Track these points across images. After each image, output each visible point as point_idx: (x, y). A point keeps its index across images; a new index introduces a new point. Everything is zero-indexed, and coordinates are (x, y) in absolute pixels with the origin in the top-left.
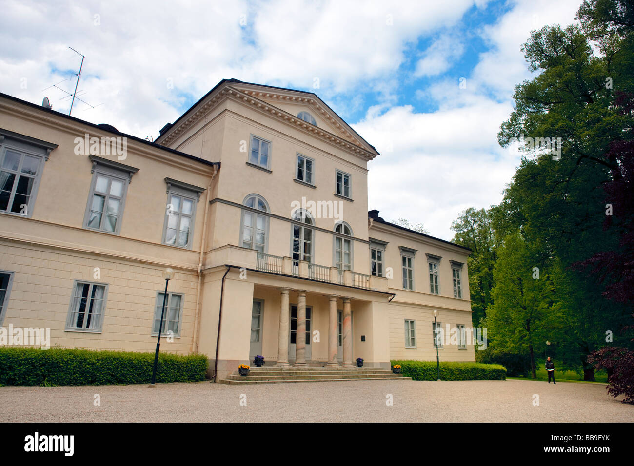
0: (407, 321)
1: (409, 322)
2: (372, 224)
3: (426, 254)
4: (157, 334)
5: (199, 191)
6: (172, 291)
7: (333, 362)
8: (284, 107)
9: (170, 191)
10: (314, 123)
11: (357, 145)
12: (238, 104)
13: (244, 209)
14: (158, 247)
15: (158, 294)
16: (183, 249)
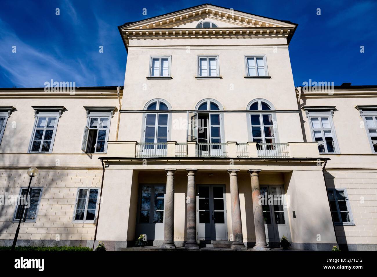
4: (77, 221)
5: (111, 110)
6: (90, 186)
7: (235, 242)
8: (182, 26)
9: (89, 115)
10: (214, 27)
11: (268, 27)
12: (139, 39)
13: (146, 113)
14: (79, 156)
15: (79, 190)
16: (99, 154)
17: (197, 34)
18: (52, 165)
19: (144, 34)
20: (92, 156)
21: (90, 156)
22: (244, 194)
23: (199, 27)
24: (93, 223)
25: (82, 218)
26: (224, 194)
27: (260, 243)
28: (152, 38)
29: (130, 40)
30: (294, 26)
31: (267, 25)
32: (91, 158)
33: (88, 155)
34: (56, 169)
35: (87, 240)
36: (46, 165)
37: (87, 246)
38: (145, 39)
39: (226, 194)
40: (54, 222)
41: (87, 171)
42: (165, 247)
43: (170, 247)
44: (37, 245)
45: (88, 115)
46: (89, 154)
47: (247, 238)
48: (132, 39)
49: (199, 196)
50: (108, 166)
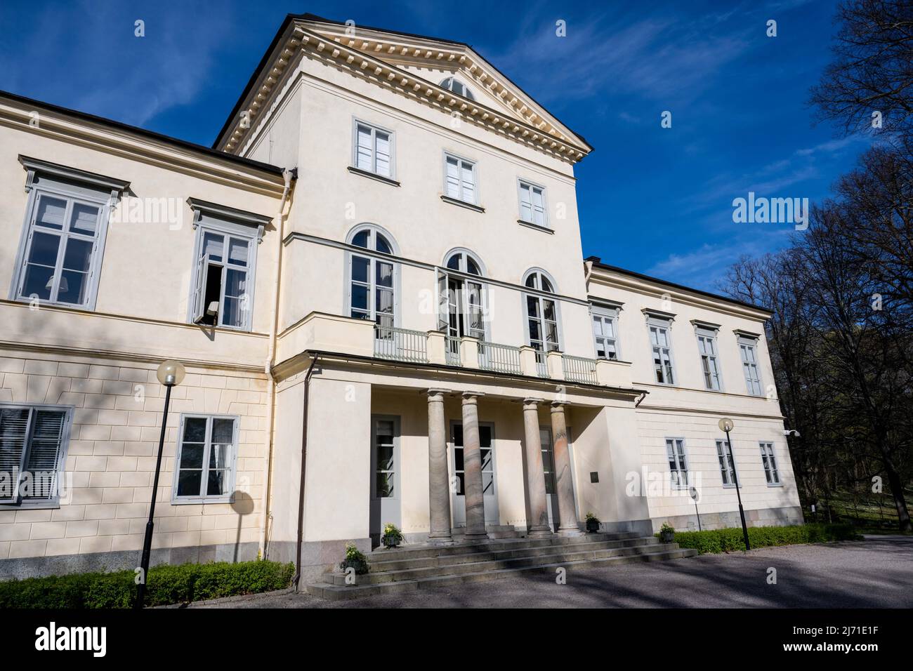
0: (669, 442)
1: (674, 443)
2: (590, 271)
3: (691, 321)
4: (185, 499)
5: (259, 223)
6: (214, 411)
7: (540, 527)
8: (412, 70)
9: (201, 224)
10: (470, 97)
11: (552, 134)
12: (326, 64)
13: (350, 250)
14: (179, 329)
15: (184, 420)
16: (232, 331)
17: (434, 97)
18: (99, 346)
19: (342, 59)
20: (213, 333)
21: (210, 333)
22: (520, 441)
23: (444, 86)
24: (228, 502)
25: (196, 491)
26: (492, 440)
27: (571, 525)
28: (370, 79)
29: (305, 58)
30: (589, 150)
31: (552, 132)
32: (212, 338)
33: (203, 329)
34: (113, 359)
35: (215, 546)
36: (84, 345)
37: (218, 560)
38: (340, 70)
39: (496, 440)
40: (118, 503)
41: (204, 371)
42: (442, 544)
43: (451, 543)
44: (75, 568)
45: (198, 223)
46: (208, 328)
47: (525, 518)
48: (311, 58)
49: (454, 444)
50: (320, 372)
